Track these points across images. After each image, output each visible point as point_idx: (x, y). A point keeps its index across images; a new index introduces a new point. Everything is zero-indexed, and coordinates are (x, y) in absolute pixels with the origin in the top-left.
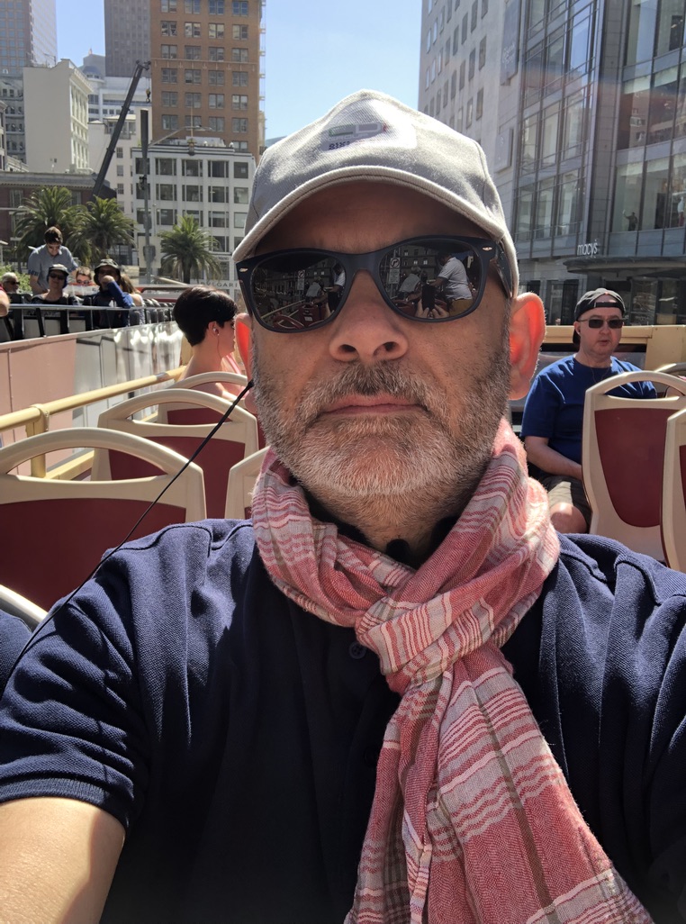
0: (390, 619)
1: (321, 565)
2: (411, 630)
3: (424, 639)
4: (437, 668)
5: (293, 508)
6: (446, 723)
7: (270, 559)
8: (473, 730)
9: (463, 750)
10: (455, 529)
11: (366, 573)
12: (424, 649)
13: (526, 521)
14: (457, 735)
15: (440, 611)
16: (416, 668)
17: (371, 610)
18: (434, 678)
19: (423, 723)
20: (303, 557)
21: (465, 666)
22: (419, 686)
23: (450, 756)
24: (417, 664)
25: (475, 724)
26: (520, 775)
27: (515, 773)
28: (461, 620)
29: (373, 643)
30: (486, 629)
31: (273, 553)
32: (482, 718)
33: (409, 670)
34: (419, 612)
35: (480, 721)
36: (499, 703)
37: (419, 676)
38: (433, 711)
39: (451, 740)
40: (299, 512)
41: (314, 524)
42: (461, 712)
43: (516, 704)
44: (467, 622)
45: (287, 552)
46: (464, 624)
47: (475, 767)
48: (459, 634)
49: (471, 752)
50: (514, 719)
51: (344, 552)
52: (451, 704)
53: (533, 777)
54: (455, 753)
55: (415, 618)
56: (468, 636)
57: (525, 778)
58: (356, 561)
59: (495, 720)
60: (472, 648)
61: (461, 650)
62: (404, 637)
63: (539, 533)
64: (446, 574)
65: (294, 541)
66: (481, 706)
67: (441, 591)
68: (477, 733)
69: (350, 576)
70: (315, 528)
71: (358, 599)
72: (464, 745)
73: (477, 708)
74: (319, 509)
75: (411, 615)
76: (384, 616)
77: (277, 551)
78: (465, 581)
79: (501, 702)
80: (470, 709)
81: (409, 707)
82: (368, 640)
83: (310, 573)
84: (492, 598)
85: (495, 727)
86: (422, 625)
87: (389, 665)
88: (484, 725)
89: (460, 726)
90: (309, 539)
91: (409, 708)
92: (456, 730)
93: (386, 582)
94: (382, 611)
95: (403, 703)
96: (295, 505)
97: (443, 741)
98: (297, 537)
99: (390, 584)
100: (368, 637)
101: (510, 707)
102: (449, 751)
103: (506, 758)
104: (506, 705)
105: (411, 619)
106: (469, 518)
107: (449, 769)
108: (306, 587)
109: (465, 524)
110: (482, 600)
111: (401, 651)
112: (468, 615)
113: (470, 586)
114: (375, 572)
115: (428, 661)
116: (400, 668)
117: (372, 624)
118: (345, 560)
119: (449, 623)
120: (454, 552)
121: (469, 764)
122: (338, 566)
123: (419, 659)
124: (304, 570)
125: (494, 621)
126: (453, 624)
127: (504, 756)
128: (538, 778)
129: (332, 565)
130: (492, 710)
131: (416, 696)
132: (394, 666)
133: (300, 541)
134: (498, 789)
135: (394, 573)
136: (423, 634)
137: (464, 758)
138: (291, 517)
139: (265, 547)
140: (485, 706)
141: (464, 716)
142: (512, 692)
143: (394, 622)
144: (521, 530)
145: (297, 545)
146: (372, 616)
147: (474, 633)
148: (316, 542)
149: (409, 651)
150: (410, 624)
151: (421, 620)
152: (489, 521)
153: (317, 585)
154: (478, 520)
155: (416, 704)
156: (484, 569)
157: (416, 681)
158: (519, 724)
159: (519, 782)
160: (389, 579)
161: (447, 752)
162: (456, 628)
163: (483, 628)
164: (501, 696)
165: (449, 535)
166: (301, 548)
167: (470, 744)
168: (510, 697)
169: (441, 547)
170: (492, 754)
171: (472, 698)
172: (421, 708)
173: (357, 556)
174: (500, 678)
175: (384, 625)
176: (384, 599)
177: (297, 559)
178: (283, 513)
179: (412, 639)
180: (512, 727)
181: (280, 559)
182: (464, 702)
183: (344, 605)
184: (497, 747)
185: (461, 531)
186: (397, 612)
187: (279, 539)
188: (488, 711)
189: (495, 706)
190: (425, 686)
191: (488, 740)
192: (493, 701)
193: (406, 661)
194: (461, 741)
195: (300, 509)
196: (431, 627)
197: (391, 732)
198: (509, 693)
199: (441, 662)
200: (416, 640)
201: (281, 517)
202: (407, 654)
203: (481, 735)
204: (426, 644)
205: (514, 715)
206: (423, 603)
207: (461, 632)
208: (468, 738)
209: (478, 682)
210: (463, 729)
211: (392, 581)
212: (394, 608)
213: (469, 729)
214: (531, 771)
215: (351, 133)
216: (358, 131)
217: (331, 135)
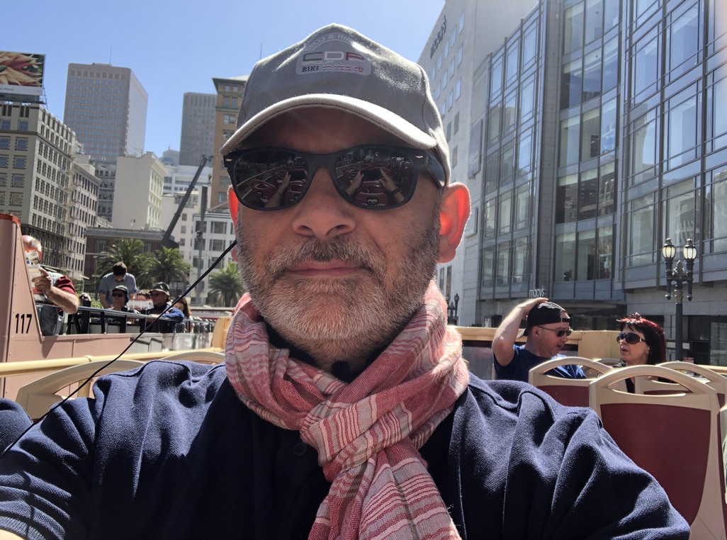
0: (327, 416)
2: (344, 427)
3: (353, 431)
4: (363, 455)
5: (254, 336)
6: (368, 497)
7: (235, 378)
8: (389, 502)
9: (380, 517)
10: (385, 351)
11: (310, 383)
12: (354, 440)
13: (442, 354)
14: (375, 505)
15: (368, 408)
16: (346, 456)
17: (312, 412)
18: (360, 464)
19: (348, 501)
20: (259, 372)
21: (386, 454)
22: (348, 471)
23: (368, 522)
24: (347, 452)
25: (391, 496)
28: (385, 415)
29: (313, 438)
30: (405, 428)
31: (237, 373)
32: (397, 492)
33: (341, 458)
34: (350, 410)
35: (395, 495)
36: (413, 484)
37: (348, 462)
38: (357, 490)
39: (370, 509)
40: (259, 338)
41: (270, 348)
42: (380, 488)
43: (427, 486)
44: (389, 420)
45: (248, 370)
46: (387, 422)
47: (389, 530)
48: (382, 429)
49: (387, 518)
50: (425, 497)
51: (293, 368)
52: (372, 483)
54: (371, 520)
55: (347, 414)
56: (389, 431)
58: (303, 374)
59: (409, 497)
60: (393, 441)
61: (383, 441)
62: (338, 430)
64: (375, 382)
65: (253, 360)
66: (397, 484)
67: (369, 394)
68: (392, 504)
69: (297, 386)
70: (271, 350)
71: (301, 402)
72: (380, 513)
73: (394, 484)
74: (276, 338)
75: (344, 412)
76: (323, 415)
77: (240, 370)
78: (388, 386)
79: (415, 483)
80: (388, 485)
81: (338, 487)
82: (309, 436)
83: (263, 383)
84: (411, 403)
85: (408, 502)
86: (352, 419)
87: (324, 455)
88: (399, 498)
89: (379, 498)
90: (264, 358)
91: (338, 489)
92: (375, 501)
93: (327, 391)
94: (321, 411)
95: (334, 485)
96: (256, 334)
97: (364, 511)
98: (255, 357)
99: (329, 392)
100: (309, 433)
101: (422, 488)
102: (368, 517)
103: (416, 527)
104: (418, 486)
105: (344, 415)
106: (398, 344)
107: (367, 532)
108: (261, 398)
109: (394, 348)
110: (403, 406)
111: (335, 442)
112: (390, 415)
113: (392, 390)
114: (317, 383)
115: (356, 449)
116: (334, 457)
117: (312, 421)
118: (294, 374)
119: (374, 419)
120: (383, 367)
121: (384, 528)
122: (287, 377)
123: (349, 448)
124: (259, 382)
125: (412, 423)
126: (377, 421)
127: (414, 526)
129: (282, 376)
130: (406, 488)
131: (345, 479)
132: (328, 455)
133: (257, 360)
135: (333, 384)
136: (353, 427)
137: (380, 523)
138: (252, 342)
139: (231, 368)
140: (401, 485)
141: (382, 490)
142: (424, 476)
143: (330, 418)
145: (255, 363)
146: (313, 416)
148: (271, 361)
149: (341, 442)
150: (342, 419)
151: (352, 416)
152: (413, 346)
153: (268, 393)
154: (405, 346)
155: (344, 483)
156: (408, 379)
157: (346, 467)
158: (429, 501)
160: (329, 388)
161: (366, 519)
162: (380, 425)
163: (402, 425)
164: (414, 479)
165: (380, 356)
166: (258, 365)
167: (386, 512)
168: (422, 480)
169: (373, 364)
170: (405, 521)
171: (389, 476)
172: (348, 488)
173: (304, 371)
174: (415, 467)
175: (322, 422)
176: (324, 403)
177: (254, 374)
178: (246, 340)
179: (344, 431)
180: (423, 504)
181: (242, 377)
182: (383, 480)
183: (290, 407)
184: (409, 517)
185: (391, 352)
186: (333, 410)
187: (241, 360)
188: (403, 489)
189: (409, 486)
190: (353, 470)
191: (402, 511)
192: (408, 482)
193: (338, 450)
194: (378, 510)
195: (260, 337)
196: (359, 421)
197: (322, 510)
198: (421, 477)
199: (366, 450)
200: (346, 432)
201: (244, 344)
202: (339, 444)
203: (395, 506)
204: (354, 435)
205: (425, 494)
206: (353, 403)
207: (384, 427)
208: (385, 507)
209: (396, 467)
210: (381, 501)
211: (331, 390)
212: (330, 408)
213: (385, 500)
214: (439, 538)
215: (321, 59)
216: (326, 58)
217: (304, 60)
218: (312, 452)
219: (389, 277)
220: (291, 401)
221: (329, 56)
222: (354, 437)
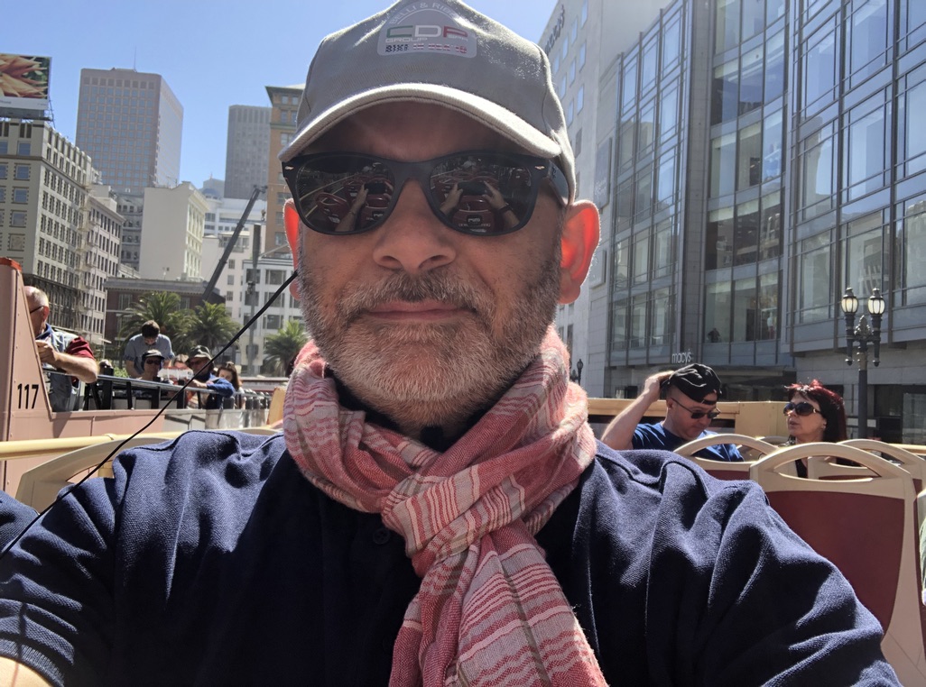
0: (415, 493)
1: (344, 441)
2: (437, 506)
3: (450, 511)
4: (463, 542)
5: (320, 395)
6: (469, 593)
7: (296, 449)
8: (497, 598)
9: (485, 617)
10: (490, 412)
11: (393, 453)
12: (450, 522)
14: (479, 603)
15: (468, 482)
16: (440, 542)
17: (397, 488)
18: (459, 552)
19: (444, 599)
20: (326, 440)
21: (493, 539)
22: (443, 561)
23: (471, 623)
24: (443, 538)
25: (499, 591)
26: (548, 648)
27: (542, 647)
28: (490, 491)
29: (398, 521)
30: (516, 507)
31: (299, 442)
32: (507, 586)
33: (435, 545)
34: (445, 485)
35: (504, 589)
36: (526, 576)
37: (444, 550)
38: (455, 586)
39: (473, 608)
40: (326, 398)
41: (340, 409)
42: (485, 581)
43: (545, 579)
44: (496, 498)
45: (312, 438)
46: (493, 499)
47: (497, 634)
48: (486, 508)
49: (493, 618)
50: (543, 592)
51: (371, 434)
52: (475, 575)
53: (562, 651)
54: (474, 621)
55: (441, 490)
56: (496, 511)
57: (553, 652)
58: (384, 442)
59: (522, 592)
60: (501, 524)
61: (488, 524)
62: (430, 510)
64: (477, 451)
65: (319, 425)
66: (507, 576)
67: (469, 465)
68: (500, 602)
69: (376, 455)
70: (341, 413)
71: (382, 477)
72: (486, 612)
73: (503, 576)
75: (437, 488)
76: (410, 493)
77: (302, 439)
78: (494, 455)
79: (530, 575)
80: (495, 578)
81: (431, 582)
82: (393, 519)
83: (332, 454)
84: (523, 477)
85: (521, 599)
86: (448, 497)
87: (413, 543)
88: (509, 593)
89: (483, 593)
90: (333, 422)
91: (431, 584)
92: (478, 597)
93: (415, 462)
94: (408, 487)
95: (426, 579)
96: (322, 393)
97: (464, 611)
98: (322, 421)
99: (419, 464)
100: (393, 515)
101: (539, 581)
102: (470, 618)
103: (532, 630)
104: (534, 578)
105: (437, 491)
106: (507, 402)
107: (469, 637)
108: (330, 473)
109: (501, 408)
110: (513, 480)
111: (426, 527)
112: (497, 491)
113: (499, 460)
114: (403, 453)
115: (453, 534)
116: (425, 544)
117: (397, 500)
118: (373, 442)
119: (477, 496)
120: (488, 431)
121: (491, 630)
122: (363, 446)
123: (444, 532)
124: (327, 453)
125: (525, 501)
126: (481, 498)
127: (529, 628)
128: (567, 653)
129: (357, 445)
130: (519, 582)
131: (440, 571)
132: (418, 542)
133: (324, 425)
134: (523, 658)
135: (422, 454)
136: (449, 506)
137: (486, 625)
138: (317, 403)
139: (291, 437)
140: (512, 578)
141: (488, 583)
142: (541, 567)
143: (420, 495)
145: (321, 430)
146: (398, 494)
147: (503, 509)
148: (341, 426)
149: (435, 525)
150: (436, 497)
151: (447, 492)
152: (526, 406)
153: (339, 466)
154: (515, 405)
155: (439, 577)
156: (519, 445)
157: (441, 556)
158: (548, 598)
159: (546, 656)
160: (417, 459)
161: (467, 620)
162: (484, 503)
163: (513, 503)
164: (528, 570)
166: (325, 432)
167: (492, 611)
168: (538, 572)
169: (475, 427)
170: (518, 622)
171: (496, 566)
172: (444, 583)
173: (385, 437)
174: (530, 556)
175: (409, 500)
176: (411, 477)
177: (321, 443)
178: (309, 401)
179: (438, 512)
180: (540, 601)
181: (305, 447)
183: (367, 483)
184: (522, 618)
185: (497, 413)
186: (424, 486)
187: (304, 426)
188: (515, 582)
189: (522, 578)
190: (450, 559)
191: (513, 609)
192: (521, 574)
193: (431, 536)
194: (483, 608)
195: (328, 396)
196: (458, 498)
197: (412, 611)
198: (537, 567)
199: (467, 535)
200: (441, 513)
201: (307, 405)
202: (432, 528)
203: (504, 604)
204: (451, 517)
205: (543, 589)
206: (449, 476)
207: (489, 506)
208: (491, 605)
209: (505, 556)
210: (486, 597)
211: (420, 462)
212: (420, 483)
213: (492, 596)
214: (560, 645)
215: (410, 36)
216: (417, 34)
217: (389, 36)
218: (397, 540)
219: (498, 320)
220: (370, 475)
221: (421, 31)
222: (451, 519)
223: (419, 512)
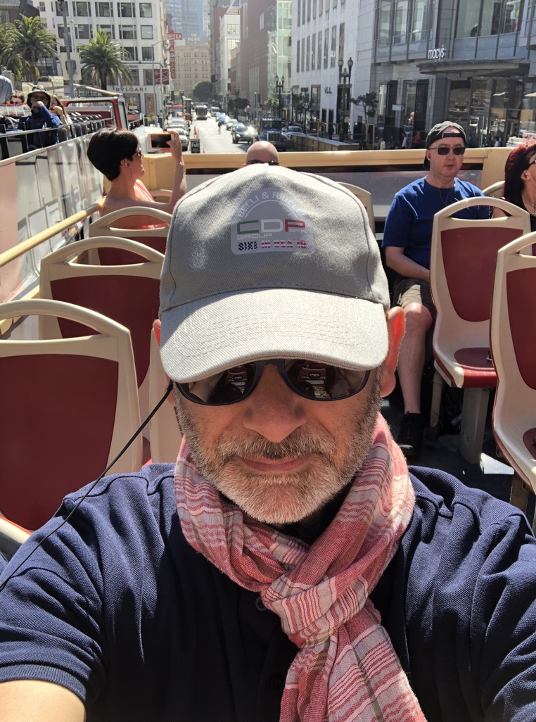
0: (288, 596)
1: (231, 550)
2: (306, 609)
3: (315, 614)
4: (327, 634)
5: (206, 500)
6: (334, 677)
7: (191, 537)
8: (354, 684)
9: (347, 700)
12: (316, 620)
13: (391, 497)
14: (342, 689)
15: (328, 590)
16: (309, 634)
17: (274, 585)
18: (324, 642)
19: (315, 675)
20: (217, 544)
21: (348, 631)
22: (313, 647)
23: (338, 705)
25: (356, 679)
26: (388, 710)
27: (385, 710)
28: (343, 597)
30: (362, 599)
31: (193, 533)
32: (360, 673)
33: (303, 633)
34: (311, 594)
35: (360, 677)
36: (373, 657)
37: (312, 639)
38: (323, 666)
39: (338, 693)
40: (211, 503)
41: (224, 512)
42: (345, 670)
43: (386, 655)
44: (348, 596)
45: (204, 536)
46: (346, 598)
47: (356, 713)
48: (342, 609)
49: (353, 701)
50: (383, 668)
51: (249, 537)
52: (337, 662)
53: (398, 711)
54: (340, 704)
55: (308, 598)
56: (348, 607)
57: (392, 713)
58: (259, 545)
59: (370, 671)
60: (352, 615)
61: (344, 619)
62: (300, 611)
63: (402, 512)
64: (331, 559)
65: (209, 529)
66: (359, 662)
68: (357, 687)
69: (256, 558)
70: (225, 515)
71: (263, 577)
72: (348, 697)
73: (357, 667)
75: (305, 594)
76: (284, 593)
77: (196, 532)
78: (346, 567)
79: (374, 656)
80: (352, 668)
81: (305, 663)
83: (223, 559)
85: (369, 677)
86: (314, 604)
87: (288, 628)
88: (362, 679)
89: (345, 682)
90: (220, 529)
92: (341, 685)
93: (284, 561)
95: (300, 659)
96: (208, 498)
97: (331, 693)
99: (287, 562)
100: (272, 606)
101: (381, 659)
102: (336, 701)
103: (378, 700)
104: (377, 658)
105: (305, 598)
106: (350, 508)
111: (298, 621)
112: (349, 591)
114: (274, 553)
115: (319, 630)
116: (297, 632)
117: (275, 597)
118: (252, 545)
119: (334, 599)
121: (351, 711)
123: (311, 627)
124: (218, 555)
126: (338, 600)
127: (376, 699)
128: (401, 711)
129: (241, 552)
131: (311, 656)
132: (292, 630)
133: (213, 530)
135: (290, 553)
136: (314, 610)
137: (347, 707)
138: (205, 507)
139: (186, 527)
140: (363, 662)
141: (347, 674)
142: (382, 646)
143: (292, 599)
144: (388, 507)
145: (212, 533)
146: (274, 592)
147: (353, 604)
148: (227, 529)
149: (304, 622)
150: (304, 602)
151: (313, 600)
152: (365, 514)
154: (357, 511)
155: (311, 661)
158: (387, 671)
159: (387, 716)
160: (286, 558)
161: (334, 702)
162: (339, 602)
163: (359, 597)
164: (374, 651)
165: (334, 523)
167: (352, 696)
168: (381, 651)
170: (368, 700)
171: (352, 657)
172: (314, 663)
173: (260, 540)
174: (374, 637)
175: (284, 601)
176: (283, 578)
177: (212, 544)
178: (199, 503)
179: (306, 614)
180: (382, 675)
181: (198, 538)
182: (347, 662)
184: (371, 693)
185: (342, 520)
186: (294, 591)
187: (196, 523)
188: (365, 665)
189: (370, 659)
190: (316, 648)
191: (366, 690)
192: (368, 656)
194: (346, 693)
195: (213, 500)
196: (321, 606)
198: (379, 647)
199: (329, 630)
200: (309, 615)
201: (197, 508)
202: (303, 624)
205: (384, 664)
206: (314, 586)
207: (344, 607)
208: (350, 691)
210: (347, 684)
211: (288, 560)
212: (291, 587)
213: (351, 684)
214: (397, 706)
215: (257, 232)
217: (239, 232)
219: (339, 457)
221: (268, 226)
222: (317, 618)
223: (291, 610)
